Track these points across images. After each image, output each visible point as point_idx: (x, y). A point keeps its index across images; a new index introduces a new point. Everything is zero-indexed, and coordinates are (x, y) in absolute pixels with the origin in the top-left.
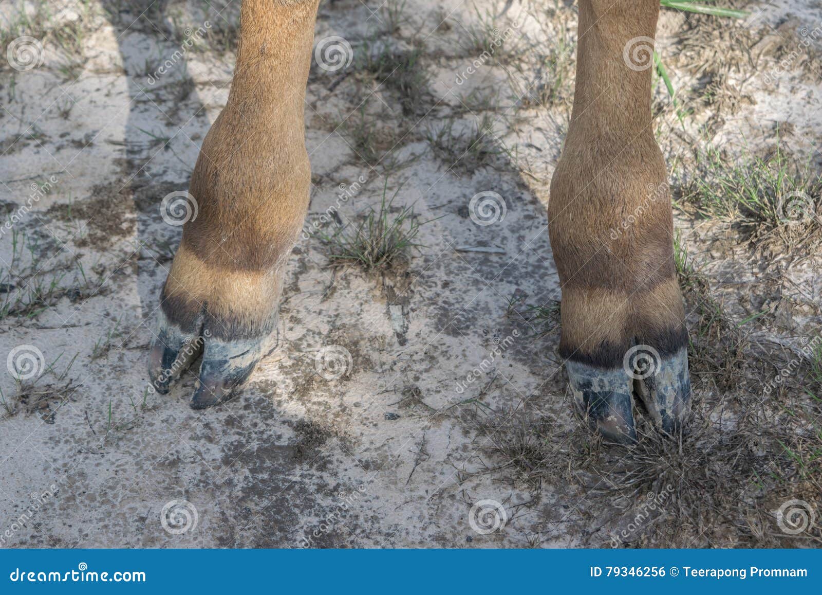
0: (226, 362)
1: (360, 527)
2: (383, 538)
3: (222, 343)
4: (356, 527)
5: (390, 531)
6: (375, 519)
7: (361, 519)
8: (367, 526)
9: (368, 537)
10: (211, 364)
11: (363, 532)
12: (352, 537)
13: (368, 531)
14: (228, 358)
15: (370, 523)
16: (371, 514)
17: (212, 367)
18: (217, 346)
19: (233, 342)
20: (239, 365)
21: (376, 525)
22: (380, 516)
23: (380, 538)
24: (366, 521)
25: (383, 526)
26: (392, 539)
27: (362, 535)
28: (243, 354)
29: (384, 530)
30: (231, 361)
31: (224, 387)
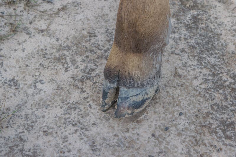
0: (128, 98)
1: (210, 19)
2: (217, 25)
3: (126, 89)
4: (209, 19)
5: (220, 24)
6: (216, 18)
7: (212, 17)
8: (213, 20)
9: (212, 23)
10: (121, 98)
11: (211, 21)
12: (206, 22)
13: (212, 21)
14: (129, 96)
15: (214, 19)
16: (215, 16)
17: (122, 100)
18: (124, 90)
19: (131, 89)
20: (135, 100)
21: (216, 20)
22: (218, 18)
23: (215, 25)
24: (213, 18)
25: (218, 21)
26: (220, 26)
27: (210, 22)
28: (137, 95)
29: (218, 22)
30: (131, 98)
31: (128, 109)
